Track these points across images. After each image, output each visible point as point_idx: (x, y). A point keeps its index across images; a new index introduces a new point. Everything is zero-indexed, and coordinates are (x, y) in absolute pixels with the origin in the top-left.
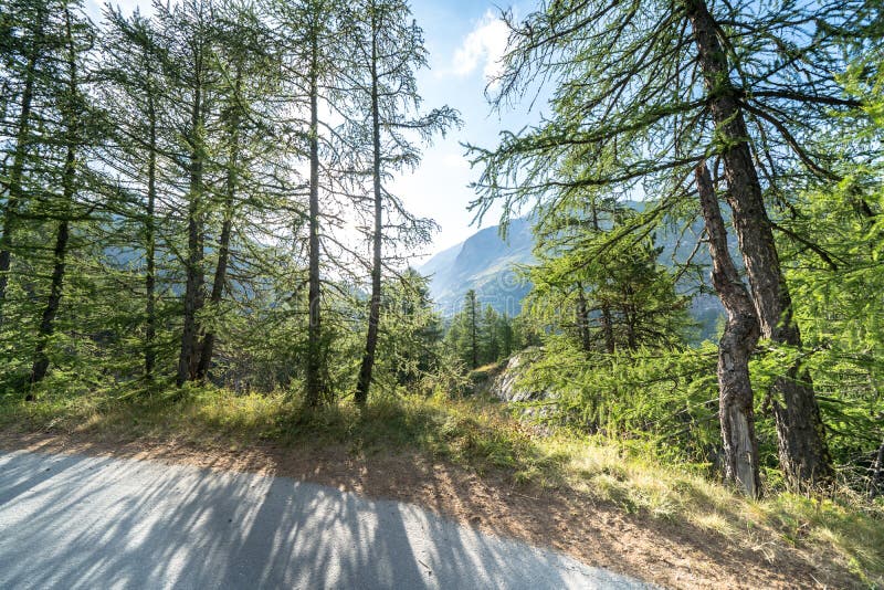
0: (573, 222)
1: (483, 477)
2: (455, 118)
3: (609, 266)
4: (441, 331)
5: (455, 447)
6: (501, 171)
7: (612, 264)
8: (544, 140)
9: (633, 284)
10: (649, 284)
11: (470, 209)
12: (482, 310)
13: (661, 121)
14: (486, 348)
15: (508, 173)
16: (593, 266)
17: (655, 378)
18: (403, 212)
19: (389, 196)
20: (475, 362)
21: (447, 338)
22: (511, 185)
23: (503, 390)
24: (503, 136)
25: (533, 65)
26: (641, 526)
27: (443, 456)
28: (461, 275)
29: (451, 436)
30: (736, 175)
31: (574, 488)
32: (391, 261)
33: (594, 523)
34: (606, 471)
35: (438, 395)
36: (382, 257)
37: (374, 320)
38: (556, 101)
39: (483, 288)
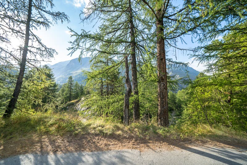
0: (101, 61)
1: (62, 136)
2: (67, 18)
3: (108, 75)
4: (57, 89)
5: (53, 129)
6: (81, 41)
7: (109, 74)
8: (95, 37)
9: (113, 80)
10: (117, 80)
11: (68, 50)
12: (74, 83)
13: (122, 43)
14: (74, 95)
15: (83, 42)
16: (104, 73)
17: (114, 102)
18: (41, 43)
19: (33, 35)
20: (70, 99)
21: (60, 91)
22: (84, 46)
23: (79, 107)
24: (82, 31)
25: (96, 15)
26: (105, 138)
27: (47, 133)
28: (68, 71)
29: (52, 125)
30: (133, 60)
31: (90, 132)
32: (31, 61)
33: (94, 140)
34: (100, 126)
35: (49, 112)
36: (27, 58)
37: (19, 83)
38: (100, 28)
39: (76, 76)
